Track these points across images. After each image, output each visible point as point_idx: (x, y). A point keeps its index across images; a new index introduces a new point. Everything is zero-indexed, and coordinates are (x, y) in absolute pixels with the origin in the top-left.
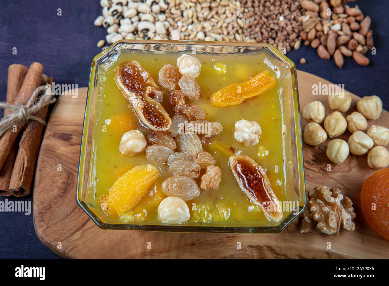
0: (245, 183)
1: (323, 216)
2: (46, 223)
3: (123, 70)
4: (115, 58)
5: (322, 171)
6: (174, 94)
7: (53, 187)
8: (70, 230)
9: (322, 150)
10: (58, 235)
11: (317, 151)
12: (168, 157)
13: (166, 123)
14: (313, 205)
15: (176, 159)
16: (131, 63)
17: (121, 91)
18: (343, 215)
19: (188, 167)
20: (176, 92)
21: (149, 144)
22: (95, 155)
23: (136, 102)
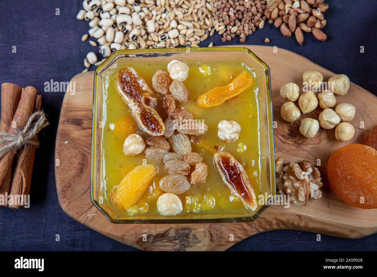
0: (227, 177)
1: (294, 191)
2: (68, 199)
3: (122, 76)
4: (115, 66)
5: (296, 144)
6: (166, 99)
7: (71, 168)
8: (89, 205)
9: (297, 125)
10: (79, 209)
11: (292, 126)
12: (163, 157)
13: (160, 129)
14: (286, 180)
15: (170, 158)
16: (128, 70)
17: (121, 96)
18: (311, 189)
19: (179, 167)
20: (168, 98)
21: (147, 146)
22: (104, 158)
23: (134, 108)
